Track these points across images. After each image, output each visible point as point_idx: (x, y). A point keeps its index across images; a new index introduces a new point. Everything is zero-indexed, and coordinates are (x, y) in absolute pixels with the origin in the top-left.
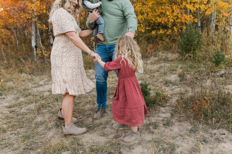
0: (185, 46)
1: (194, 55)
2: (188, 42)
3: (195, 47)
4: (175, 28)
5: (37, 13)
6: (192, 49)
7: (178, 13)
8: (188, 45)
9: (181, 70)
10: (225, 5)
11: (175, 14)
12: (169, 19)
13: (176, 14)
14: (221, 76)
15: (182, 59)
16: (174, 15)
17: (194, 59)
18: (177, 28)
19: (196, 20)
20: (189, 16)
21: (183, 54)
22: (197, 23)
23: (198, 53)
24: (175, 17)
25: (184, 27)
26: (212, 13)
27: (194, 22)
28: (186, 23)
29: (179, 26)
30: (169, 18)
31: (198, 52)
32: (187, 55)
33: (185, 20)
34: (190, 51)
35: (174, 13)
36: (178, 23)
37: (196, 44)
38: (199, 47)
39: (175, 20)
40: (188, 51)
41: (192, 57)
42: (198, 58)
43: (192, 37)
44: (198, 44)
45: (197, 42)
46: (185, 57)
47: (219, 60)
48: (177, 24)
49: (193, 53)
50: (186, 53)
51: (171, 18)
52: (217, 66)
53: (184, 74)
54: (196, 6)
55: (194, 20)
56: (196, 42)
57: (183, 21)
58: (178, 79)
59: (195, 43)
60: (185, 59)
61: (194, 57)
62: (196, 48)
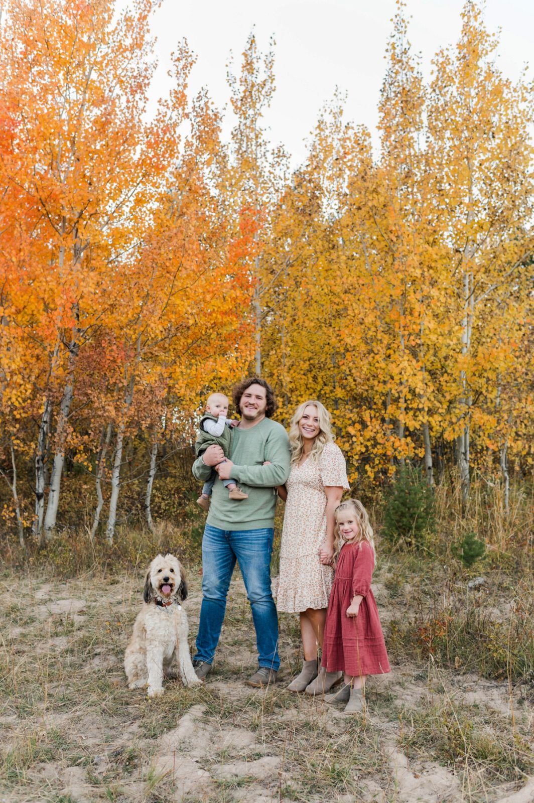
0: (397, 518)
1: (419, 540)
2: (403, 509)
3: (421, 520)
4: (367, 467)
5: (20, 414)
6: (414, 526)
7: (377, 433)
8: (403, 515)
9: (389, 576)
10: (488, 421)
11: (368, 434)
12: (355, 445)
13: (372, 434)
14: (477, 588)
15: (390, 550)
16: (368, 437)
17: (418, 549)
18: (373, 467)
19: (421, 453)
20: (403, 440)
21: (392, 536)
22: (423, 460)
23: (428, 537)
24: (368, 440)
25: (390, 468)
26: (459, 437)
27: (416, 455)
28: (395, 458)
29: (380, 463)
30: (353, 443)
31: (428, 534)
32: (401, 541)
33: (393, 450)
34: (409, 531)
35: (366, 430)
36: (376, 455)
37: (423, 514)
38: (429, 520)
39: (370, 448)
40: (404, 530)
41: (413, 546)
42: (428, 548)
43: (413, 496)
44: (427, 514)
45: (425, 509)
46: (398, 545)
47: (472, 553)
48: (374, 459)
49: (415, 536)
50: (399, 535)
51: (359, 443)
52: (468, 567)
53: (398, 583)
54: (420, 418)
55: (417, 451)
56: (422, 509)
57: (389, 453)
58: (385, 592)
59: (421, 513)
60: (397, 550)
61: (419, 544)
62: (424, 524)
